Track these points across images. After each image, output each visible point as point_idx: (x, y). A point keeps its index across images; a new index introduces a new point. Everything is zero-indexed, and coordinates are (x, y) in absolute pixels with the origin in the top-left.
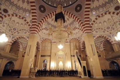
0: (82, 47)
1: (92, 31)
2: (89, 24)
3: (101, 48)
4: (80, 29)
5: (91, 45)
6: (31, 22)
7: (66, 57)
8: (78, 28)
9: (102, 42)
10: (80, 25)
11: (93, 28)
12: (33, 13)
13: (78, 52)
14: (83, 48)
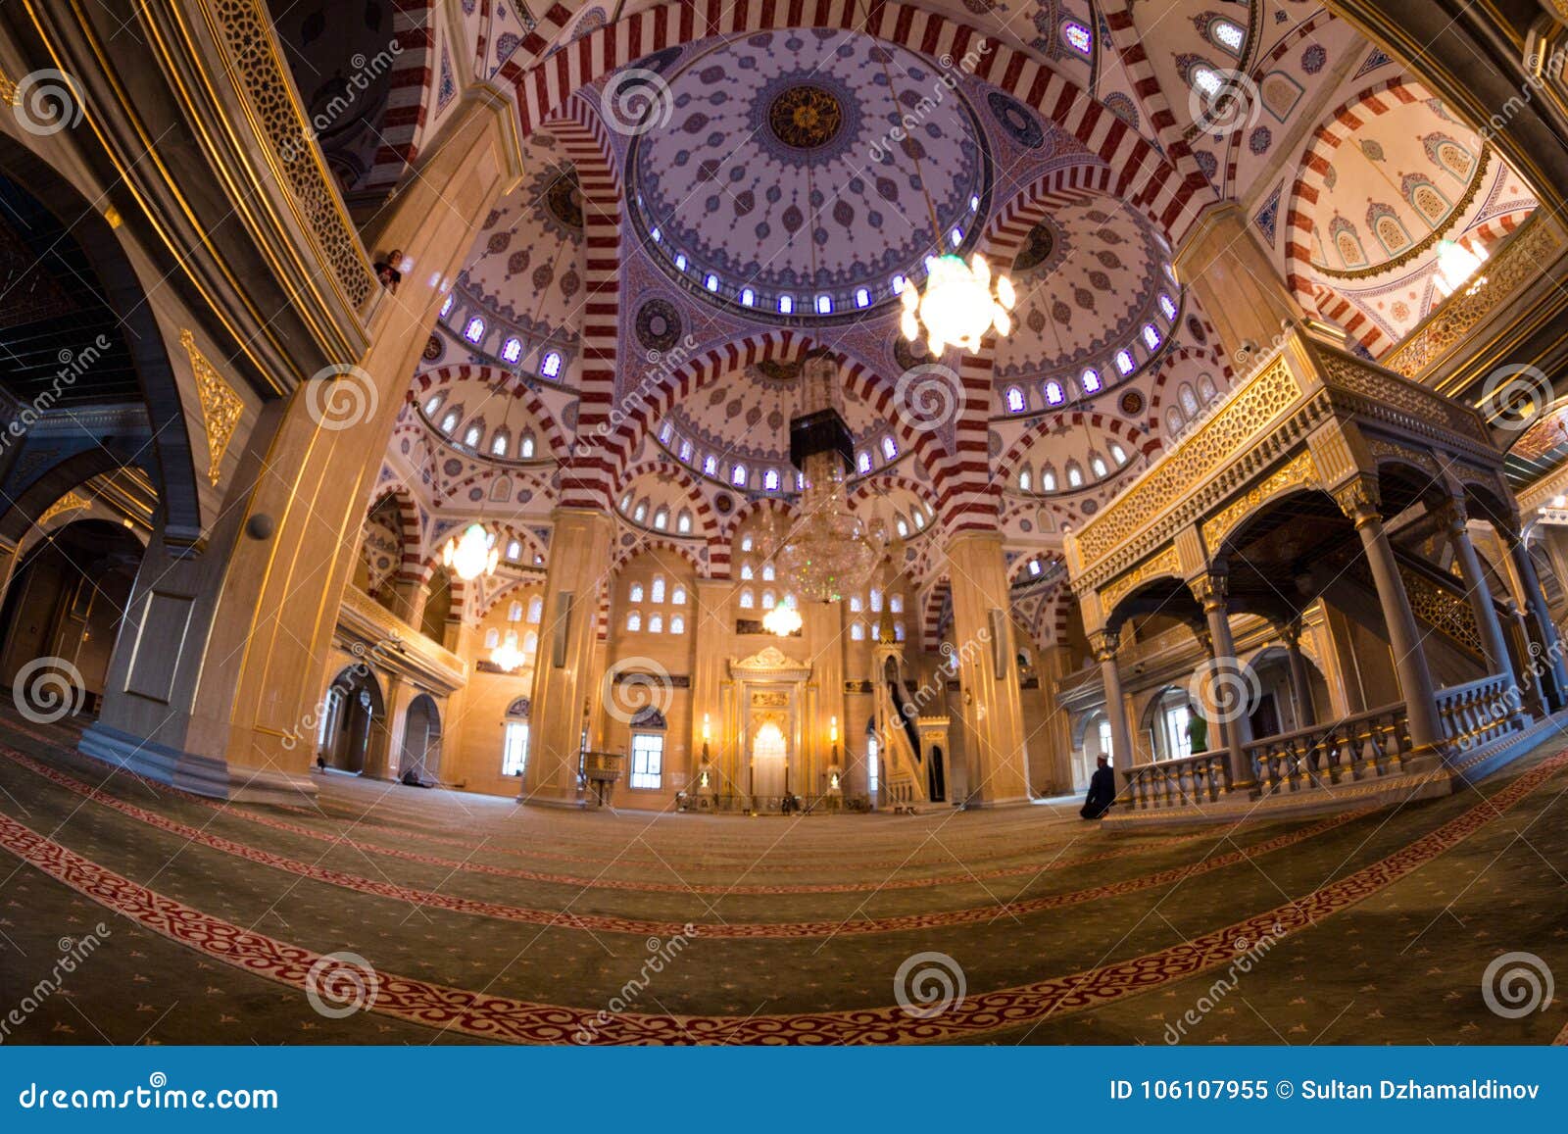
0: (930, 621)
1: (1001, 517)
2: (982, 467)
3: (1043, 635)
4: (927, 495)
5: (990, 616)
6: (574, 419)
7: (813, 695)
8: (908, 484)
9: (1052, 594)
10: (928, 464)
11: (1007, 502)
12: (590, 354)
13: (899, 658)
14: (934, 627)
